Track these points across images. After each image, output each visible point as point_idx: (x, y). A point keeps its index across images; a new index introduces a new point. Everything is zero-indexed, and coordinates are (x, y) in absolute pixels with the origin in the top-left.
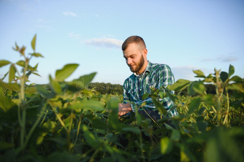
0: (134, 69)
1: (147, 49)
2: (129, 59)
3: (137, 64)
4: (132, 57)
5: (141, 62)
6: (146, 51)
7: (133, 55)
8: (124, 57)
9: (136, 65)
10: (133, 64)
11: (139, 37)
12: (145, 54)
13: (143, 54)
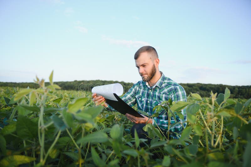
0: (146, 78)
1: (159, 59)
2: (141, 68)
3: (149, 74)
4: (143, 66)
5: (153, 72)
6: (158, 61)
7: (144, 64)
8: (136, 66)
9: (147, 74)
10: (144, 73)
11: (151, 47)
12: (157, 64)
13: (155, 63)
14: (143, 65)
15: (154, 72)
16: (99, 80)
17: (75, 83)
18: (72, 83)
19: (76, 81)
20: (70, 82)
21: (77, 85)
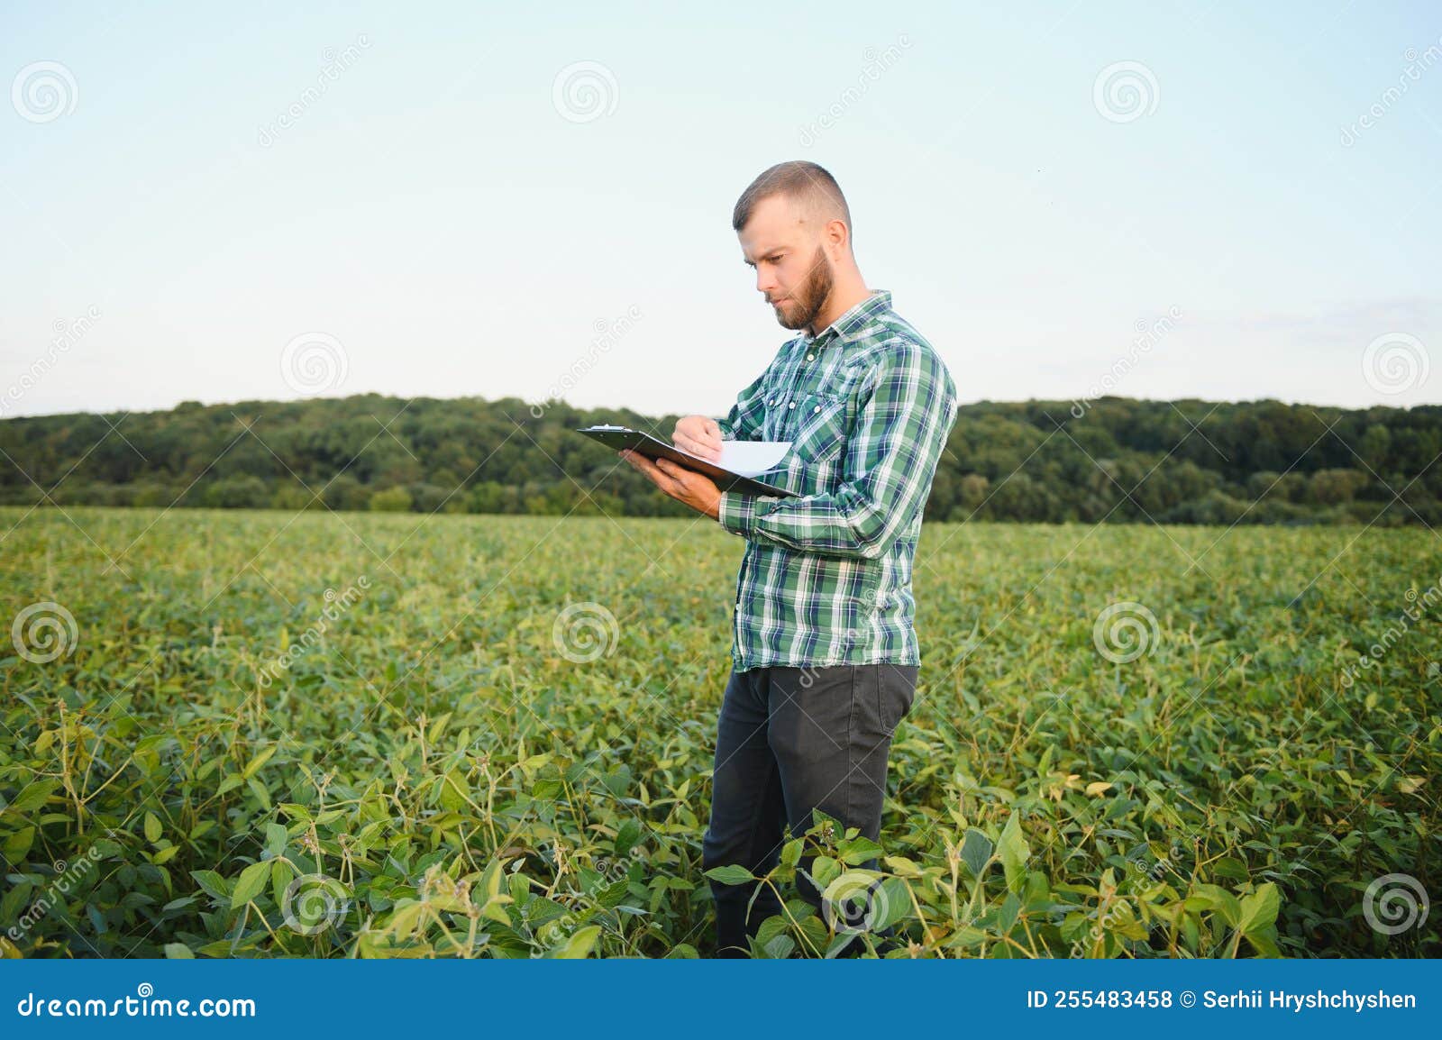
2: (766, 269)
4: (772, 259)
13: (827, 244)
14: (769, 254)
15: (821, 281)
16: (373, 397)
17: (186, 423)
18: (161, 425)
19: (188, 409)
20: (148, 419)
21: (201, 439)
